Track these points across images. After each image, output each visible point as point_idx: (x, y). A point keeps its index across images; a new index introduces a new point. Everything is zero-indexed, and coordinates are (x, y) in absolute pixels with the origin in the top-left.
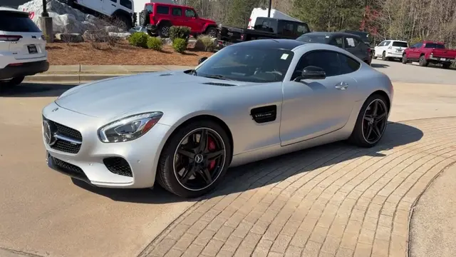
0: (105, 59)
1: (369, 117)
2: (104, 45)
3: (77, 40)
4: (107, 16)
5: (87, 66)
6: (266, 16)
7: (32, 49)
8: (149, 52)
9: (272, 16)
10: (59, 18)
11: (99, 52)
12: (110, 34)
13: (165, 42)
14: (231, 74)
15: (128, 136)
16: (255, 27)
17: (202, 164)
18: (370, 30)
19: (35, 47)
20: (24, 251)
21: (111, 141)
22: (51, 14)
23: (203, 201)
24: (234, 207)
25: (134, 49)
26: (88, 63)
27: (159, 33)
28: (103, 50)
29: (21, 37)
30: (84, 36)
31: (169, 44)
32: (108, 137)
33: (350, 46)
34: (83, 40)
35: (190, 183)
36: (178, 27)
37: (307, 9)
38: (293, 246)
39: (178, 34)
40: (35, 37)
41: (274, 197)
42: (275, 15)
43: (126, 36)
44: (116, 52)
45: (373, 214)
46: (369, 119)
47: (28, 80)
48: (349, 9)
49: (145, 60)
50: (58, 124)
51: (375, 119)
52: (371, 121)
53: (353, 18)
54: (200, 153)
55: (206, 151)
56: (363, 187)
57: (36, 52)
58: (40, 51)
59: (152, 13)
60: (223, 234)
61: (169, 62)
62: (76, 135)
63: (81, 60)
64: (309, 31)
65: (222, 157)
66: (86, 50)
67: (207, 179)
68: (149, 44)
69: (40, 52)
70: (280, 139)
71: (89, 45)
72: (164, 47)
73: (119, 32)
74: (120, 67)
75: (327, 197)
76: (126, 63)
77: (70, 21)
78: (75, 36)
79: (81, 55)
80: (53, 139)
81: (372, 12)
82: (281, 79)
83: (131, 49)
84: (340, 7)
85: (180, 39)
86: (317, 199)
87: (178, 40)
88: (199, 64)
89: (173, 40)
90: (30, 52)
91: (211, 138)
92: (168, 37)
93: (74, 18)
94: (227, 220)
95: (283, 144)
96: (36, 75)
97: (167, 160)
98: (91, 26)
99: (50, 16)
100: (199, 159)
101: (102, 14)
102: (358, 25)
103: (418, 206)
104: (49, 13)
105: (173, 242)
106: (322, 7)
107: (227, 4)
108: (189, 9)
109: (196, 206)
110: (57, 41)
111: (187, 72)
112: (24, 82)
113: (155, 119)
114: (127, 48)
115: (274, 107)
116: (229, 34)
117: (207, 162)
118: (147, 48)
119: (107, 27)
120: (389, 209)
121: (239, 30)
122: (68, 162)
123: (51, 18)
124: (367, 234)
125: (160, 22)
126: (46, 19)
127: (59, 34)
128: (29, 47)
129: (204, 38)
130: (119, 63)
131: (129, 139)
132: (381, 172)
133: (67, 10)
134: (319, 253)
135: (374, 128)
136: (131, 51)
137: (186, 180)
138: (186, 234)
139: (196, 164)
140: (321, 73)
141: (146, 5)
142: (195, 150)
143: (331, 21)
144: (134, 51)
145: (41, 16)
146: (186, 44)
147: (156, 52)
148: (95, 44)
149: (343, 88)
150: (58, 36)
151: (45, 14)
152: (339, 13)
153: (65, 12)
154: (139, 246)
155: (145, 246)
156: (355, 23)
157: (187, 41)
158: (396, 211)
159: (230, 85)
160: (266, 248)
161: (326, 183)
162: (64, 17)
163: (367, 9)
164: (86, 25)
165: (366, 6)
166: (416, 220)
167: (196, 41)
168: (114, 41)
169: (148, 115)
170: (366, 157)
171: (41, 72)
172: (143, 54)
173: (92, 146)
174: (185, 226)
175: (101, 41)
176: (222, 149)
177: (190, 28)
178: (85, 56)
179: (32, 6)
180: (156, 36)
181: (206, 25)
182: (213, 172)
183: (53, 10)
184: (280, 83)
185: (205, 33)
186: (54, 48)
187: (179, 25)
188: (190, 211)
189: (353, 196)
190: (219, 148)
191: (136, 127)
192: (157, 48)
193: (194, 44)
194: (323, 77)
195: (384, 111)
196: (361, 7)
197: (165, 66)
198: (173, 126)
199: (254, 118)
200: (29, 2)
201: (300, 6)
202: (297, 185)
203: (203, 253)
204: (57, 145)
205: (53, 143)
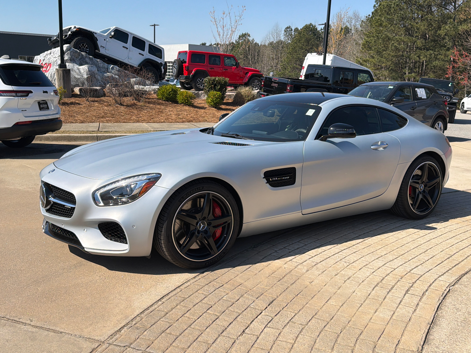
0: (128, 117)
1: (418, 183)
2: (128, 100)
3: (97, 95)
4: (132, 67)
5: (108, 124)
6: (321, 63)
7: (43, 105)
8: (179, 107)
9: (328, 63)
10: (78, 69)
11: (122, 108)
12: (136, 87)
13: (198, 96)
14: (252, 133)
15: (124, 200)
16: (306, 76)
17: (206, 232)
18: (460, 77)
19: (46, 103)
20: (8, 317)
21: (106, 204)
22: (69, 65)
23: (205, 273)
24: (239, 280)
25: (162, 104)
26: (108, 121)
27: (193, 85)
28: (127, 106)
29: (31, 92)
30: (106, 90)
31: (203, 99)
32: (102, 200)
33: (421, 99)
34: (104, 95)
35: (191, 253)
36: (213, 78)
37: (379, 53)
38: (295, 323)
39: (214, 86)
40: (46, 92)
41: (288, 271)
42: (333, 61)
43: (154, 90)
44: (141, 108)
45: (398, 293)
46: (417, 186)
47: (39, 140)
48: (432, 52)
49: (174, 117)
50: (53, 186)
51: (425, 186)
52: (421, 188)
53: (436, 63)
54: (204, 218)
55: (211, 217)
56: (397, 263)
57: (48, 108)
58: (52, 107)
59: (185, 62)
60: (219, 308)
61: (201, 119)
62: (70, 197)
63: (100, 118)
64: (372, 80)
65: (229, 225)
66: (107, 106)
67: (211, 249)
68: (179, 98)
69: (53, 109)
70: (300, 205)
71: (110, 100)
72: (197, 102)
73: (145, 85)
74: (145, 125)
75: (350, 273)
76: (152, 121)
77: (90, 72)
78: (97, 90)
79: (101, 112)
80: (48, 202)
81: (461, 55)
82: (304, 137)
83: (159, 104)
84: (421, 49)
85: (215, 92)
86: (336, 275)
87: (213, 93)
88: (219, 121)
89: (207, 93)
90: (41, 109)
91: (216, 202)
92: (202, 90)
93: (95, 69)
94: (227, 294)
95: (305, 211)
96: (47, 135)
97: (165, 226)
98: (113, 78)
99: (68, 68)
100: (202, 227)
101: (126, 65)
102: (444, 71)
103: (456, 286)
104: (67, 64)
105: (163, 313)
106: (397, 49)
107: (280, 48)
108: (229, 57)
109: (197, 279)
110: (76, 96)
111: (203, 131)
112: (33, 142)
113: (153, 180)
114: (154, 103)
115: (294, 169)
116: (273, 85)
117: (212, 230)
118: (177, 102)
119: (133, 80)
120: (419, 288)
121: (285, 81)
122: (63, 227)
123: (69, 70)
124: (384, 314)
125: (195, 73)
126: (63, 71)
127: (78, 88)
128: (39, 103)
129: (244, 90)
130: (143, 121)
131: (124, 203)
132: (425, 247)
133: (87, 59)
134: (322, 331)
135: (424, 196)
136: (158, 107)
137: (186, 249)
138: (178, 306)
139: (199, 232)
140: (350, 131)
141: (180, 53)
142: (198, 216)
143: (409, 67)
144: (163, 107)
145: (57, 67)
146: (223, 97)
147: (187, 108)
148: (118, 99)
149: (381, 149)
150: (77, 90)
151: (62, 65)
152: (419, 57)
153: (86, 63)
154: (126, 317)
155: (133, 317)
156: (441, 69)
157: (224, 94)
158: (427, 291)
159: (244, 145)
160: (262, 323)
161: (352, 258)
162: (84, 69)
163: (455, 51)
164: (108, 77)
165: (453, 47)
166: (448, 300)
167: (234, 94)
168: (139, 95)
169: (145, 177)
170: (411, 230)
171: (53, 131)
172: (171, 110)
173: (86, 210)
174: (180, 298)
175: (125, 96)
176: (228, 215)
177: (227, 79)
178: (106, 114)
179: (49, 56)
180: (189, 89)
181: (249, 75)
182: (219, 242)
183: (72, 60)
184: (303, 142)
185: (246, 85)
186: (72, 103)
187: (215, 76)
188: (189, 283)
189: (381, 273)
190: (225, 214)
191: (132, 190)
192: (188, 102)
193: (233, 97)
194: (352, 135)
195: (437, 176)
196: (448, 49)
197: (195, 124)
198: (171, 189)
199: (268, 182)
200: (46, 52)
201: (370, 48)
202: (317, 259)
203: (192, 326)
204: (53, 209)
205: (48, 207)
